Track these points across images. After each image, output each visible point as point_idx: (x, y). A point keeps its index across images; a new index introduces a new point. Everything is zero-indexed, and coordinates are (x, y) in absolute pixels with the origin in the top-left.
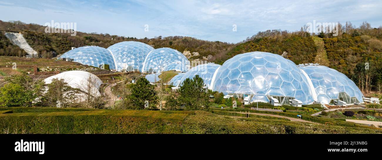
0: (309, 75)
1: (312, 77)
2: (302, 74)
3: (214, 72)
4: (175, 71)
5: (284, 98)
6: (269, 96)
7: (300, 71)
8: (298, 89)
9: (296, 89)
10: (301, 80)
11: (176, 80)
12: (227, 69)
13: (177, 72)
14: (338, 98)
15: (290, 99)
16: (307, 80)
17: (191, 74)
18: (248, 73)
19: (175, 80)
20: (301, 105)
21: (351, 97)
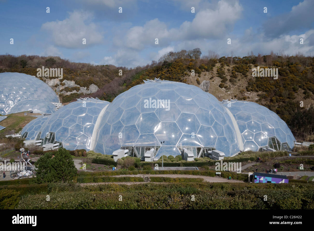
0: (234, 116)
1: (239, 118)
2: (226, 113)
3: (99, 113)
4: (32, 112)
5: (202, 150)
6: (181, 148)
7: (223, 110)
8: (220, 135)
9: (218, 136)
10: (225, 122)
11: (38, 123)
12: (119, 108)
13: (35, 114)
14: (267, 146)
15: (210, 150)
16: (231, 123)
17: (59, 118)
18: (151, 113)
19: (30, 129)
20: (223, 157)
21: (282, 143)
